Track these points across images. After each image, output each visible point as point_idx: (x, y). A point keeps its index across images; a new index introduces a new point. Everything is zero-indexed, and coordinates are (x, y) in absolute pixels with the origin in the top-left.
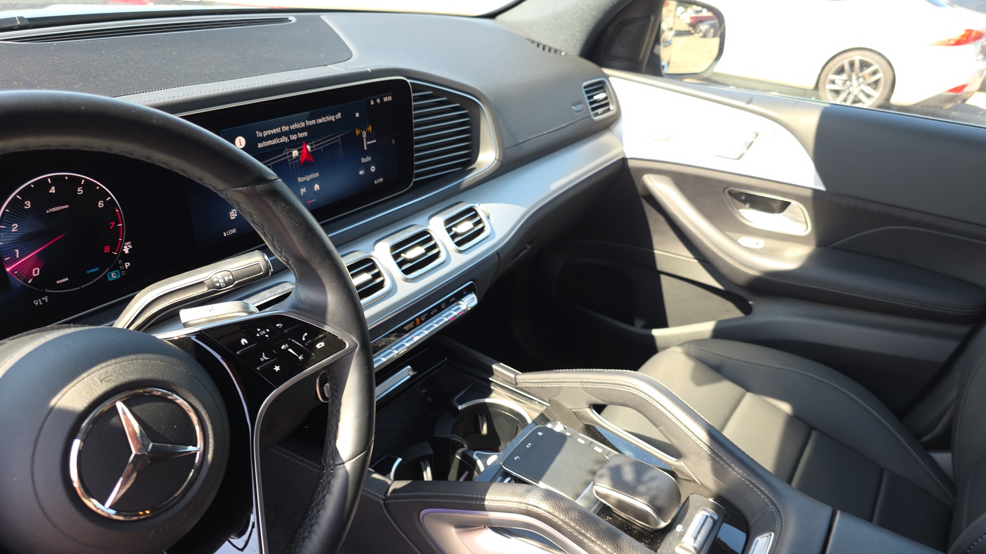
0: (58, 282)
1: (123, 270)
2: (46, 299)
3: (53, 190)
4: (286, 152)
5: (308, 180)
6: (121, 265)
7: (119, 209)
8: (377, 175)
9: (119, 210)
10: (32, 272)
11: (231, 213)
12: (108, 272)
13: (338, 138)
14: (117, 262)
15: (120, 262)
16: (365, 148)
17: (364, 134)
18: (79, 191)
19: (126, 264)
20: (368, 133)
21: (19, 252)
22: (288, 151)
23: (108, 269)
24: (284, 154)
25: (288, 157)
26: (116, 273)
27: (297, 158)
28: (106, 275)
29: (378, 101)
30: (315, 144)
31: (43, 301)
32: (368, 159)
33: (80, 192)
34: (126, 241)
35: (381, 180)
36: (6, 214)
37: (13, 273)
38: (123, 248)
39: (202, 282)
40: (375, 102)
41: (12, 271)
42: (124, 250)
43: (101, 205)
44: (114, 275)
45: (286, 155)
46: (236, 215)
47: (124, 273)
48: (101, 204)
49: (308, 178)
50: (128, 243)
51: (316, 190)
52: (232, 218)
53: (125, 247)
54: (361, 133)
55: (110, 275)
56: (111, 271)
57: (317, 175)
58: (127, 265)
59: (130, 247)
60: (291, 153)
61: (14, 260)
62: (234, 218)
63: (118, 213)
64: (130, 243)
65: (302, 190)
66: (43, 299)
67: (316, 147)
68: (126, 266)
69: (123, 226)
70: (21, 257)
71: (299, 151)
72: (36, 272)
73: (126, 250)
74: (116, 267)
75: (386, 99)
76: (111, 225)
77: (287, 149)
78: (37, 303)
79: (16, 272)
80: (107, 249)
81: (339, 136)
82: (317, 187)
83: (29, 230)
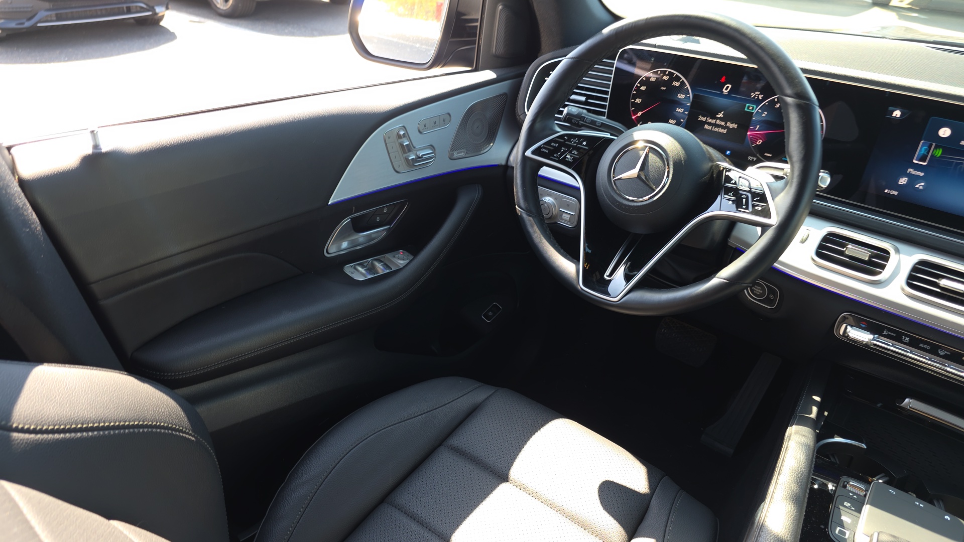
0: (765, 154)
2: (754, 159)
11: (901, 179)
21: (758, 128)
36: (765, 105)
41: (750, 135)
46: (905, 183)
52: (900, 183)
61: (753, 130)
62: (902, 184)
70: (757, 131)
72: (759, 142)
79: (751, 137)
83: (769, 119)
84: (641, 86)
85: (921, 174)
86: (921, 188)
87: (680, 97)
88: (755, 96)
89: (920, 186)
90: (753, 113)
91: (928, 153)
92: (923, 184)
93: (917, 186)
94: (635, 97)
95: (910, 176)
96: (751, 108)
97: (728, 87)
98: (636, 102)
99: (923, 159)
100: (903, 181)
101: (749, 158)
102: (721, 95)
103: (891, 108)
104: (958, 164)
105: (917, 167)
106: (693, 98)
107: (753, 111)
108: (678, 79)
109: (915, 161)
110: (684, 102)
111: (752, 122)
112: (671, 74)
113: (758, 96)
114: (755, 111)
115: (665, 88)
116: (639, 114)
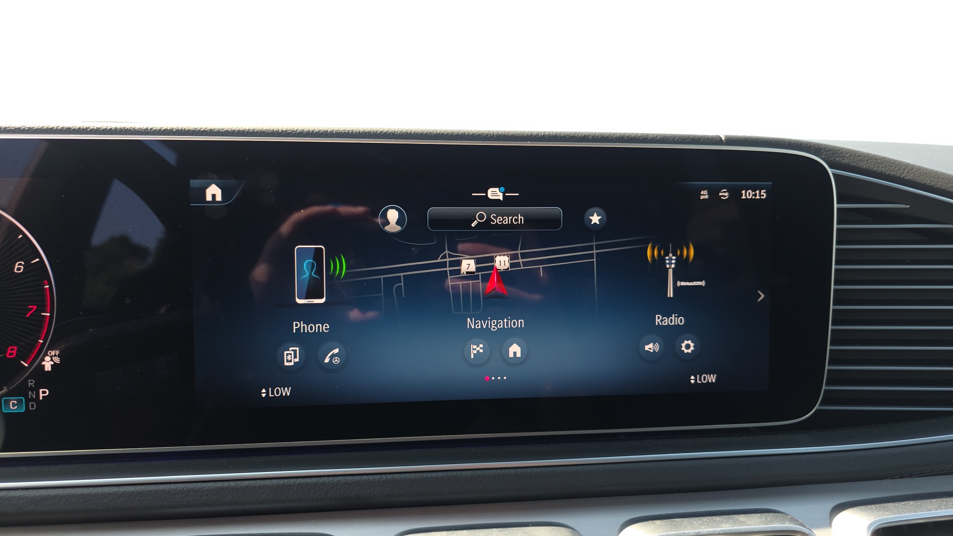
1: (32, 400)
4: (444, 257)
5: (494, 328)
6: (32, 389)
7: (50, 284)
8: (696, 363)
9: (51, 284)
11: (286, 352)
12: (5, 395)
13: (591, 256)
14: (26, 381)
15: (31, 383)
16: (670, 294)
17: (671, 262)
19: (41, 390)
20: (681, 262)
22: (450, 256)
23: (5, 390)
24: (439, 260)
25: (448, 269)
26: (20, 402)
27: (470, 275)
29: (725, 194)
30: (524, 256)
32: (676, 320)
34: (51, 348)
35: (712, 378)
40: (714, 193)
43: (19, 269)
44: (14, 405)
45: (443, 265)
46: (297, 360)
47: (33, 407)
48: (19, 267)
49: (494, 325)
50: (53, 353)
51: (511, 355)
52: (286, 364)
53: (47, 358)
54: (662, 260)
55: (7, 403)
56: (10, 394)
57: (520, 323)
58: (44, 392)
59: (57, 360)
60: (459, 263)
62: (292, 364)
63: (48, 292)
64: (57, 352)
65: (475, 347)
67: (525, 264)
68: (41, 395)
69: (51, 317)
71: (478, 261)
73: (48, 365)
74: (21, 391)
75: (747, 195)
76: (31, 309)
77: (447, 252)
80: (11, 352)
81: (595, 252)
82: (515, 350)
85: (325, 328)
86: (336, 361)
89: (332, 356)
91: (319, 271)
92: (336, 351)
93: (327, 360)
95: (299, 339)
99: (313, 291)
100: (291, 357)
103: (194, 183)
104: (390, 282)
105: (310, 314)
109: (299, 301)
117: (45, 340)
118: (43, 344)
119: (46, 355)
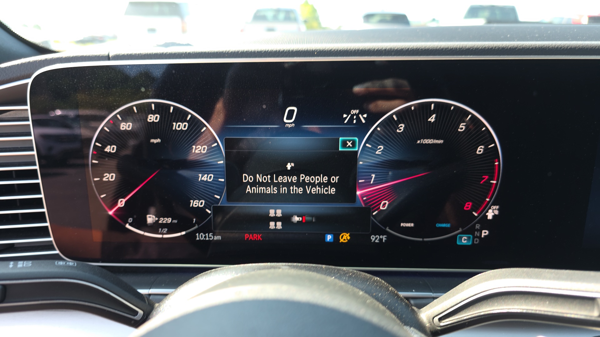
0: (402, 224)
1: (477, 237)
2: (384, 238)
3: (432, 119)
6: (477, 230)
7: (499, 161)
9: (500, 163)
10: (380, 204)
12: (460, 233)
14: (474, 225)
15: (478, 226)
18: (460, 127)
19: (483, 231)
21: (375, 178)
23: (460, 230)
26: (469, 238)
28: (456, 235)
31: (381, 240)
33: (462, 128)
34: (494, 204)
36: (376, 132)
37: (362, 198)
38: (487, 212)
39: (592, 300)
41: (362, 196)
42: (487, 214)
43: (480, 151)
44: (465, 240)
47: (477, 241)
48: (480, 150)
50: (494, 207)
53: (490, 211)
55: (461, 238)
56: (463, 233)
58: (485, 233)
59: (497, 212)
61: (367, 185)
63: (497, 167)
64: (497, 207)
66: (381, 237)
68: (483, 235)
69: (497, 184)
70: (375, 184)
72: (384, 205)
73: (490, 215)
74: (470, 231)
76: (484, 178)
78: (374, 239)
79: (365, 199)
80: (468, 206)
83: (392, 156)
84: (104, 146)
87: (197, 151)
88: (351, 119)
90: (357, 152)
94: (99, 170)
96: (349, 144)
97: (291, 112)
98: (104, 179)
101: (373, 238)
102: (284, 131)
106: (226, 148)
107: (356, 149)
108: (180, 116)
110: (211, 160)
111: (359, 170)
112: (161, 109)
113: (358, 119)
114: (358, 149)
115: (159, 140)
116: (121, 203)
117: (491, 199)
118: (489, 202)
119: (490, 208)
